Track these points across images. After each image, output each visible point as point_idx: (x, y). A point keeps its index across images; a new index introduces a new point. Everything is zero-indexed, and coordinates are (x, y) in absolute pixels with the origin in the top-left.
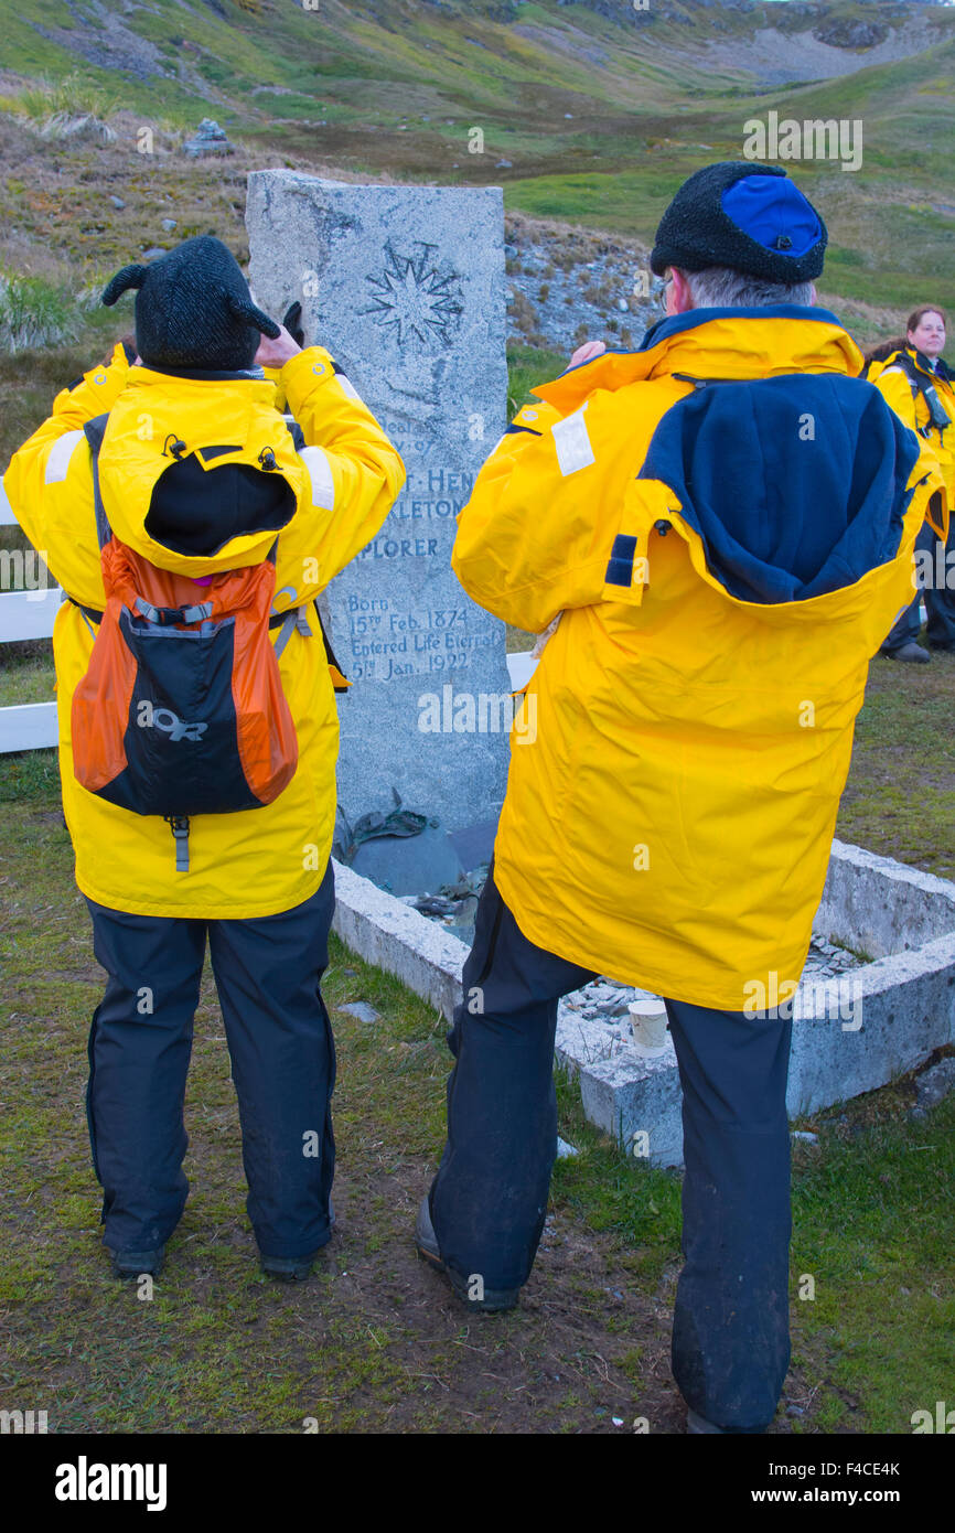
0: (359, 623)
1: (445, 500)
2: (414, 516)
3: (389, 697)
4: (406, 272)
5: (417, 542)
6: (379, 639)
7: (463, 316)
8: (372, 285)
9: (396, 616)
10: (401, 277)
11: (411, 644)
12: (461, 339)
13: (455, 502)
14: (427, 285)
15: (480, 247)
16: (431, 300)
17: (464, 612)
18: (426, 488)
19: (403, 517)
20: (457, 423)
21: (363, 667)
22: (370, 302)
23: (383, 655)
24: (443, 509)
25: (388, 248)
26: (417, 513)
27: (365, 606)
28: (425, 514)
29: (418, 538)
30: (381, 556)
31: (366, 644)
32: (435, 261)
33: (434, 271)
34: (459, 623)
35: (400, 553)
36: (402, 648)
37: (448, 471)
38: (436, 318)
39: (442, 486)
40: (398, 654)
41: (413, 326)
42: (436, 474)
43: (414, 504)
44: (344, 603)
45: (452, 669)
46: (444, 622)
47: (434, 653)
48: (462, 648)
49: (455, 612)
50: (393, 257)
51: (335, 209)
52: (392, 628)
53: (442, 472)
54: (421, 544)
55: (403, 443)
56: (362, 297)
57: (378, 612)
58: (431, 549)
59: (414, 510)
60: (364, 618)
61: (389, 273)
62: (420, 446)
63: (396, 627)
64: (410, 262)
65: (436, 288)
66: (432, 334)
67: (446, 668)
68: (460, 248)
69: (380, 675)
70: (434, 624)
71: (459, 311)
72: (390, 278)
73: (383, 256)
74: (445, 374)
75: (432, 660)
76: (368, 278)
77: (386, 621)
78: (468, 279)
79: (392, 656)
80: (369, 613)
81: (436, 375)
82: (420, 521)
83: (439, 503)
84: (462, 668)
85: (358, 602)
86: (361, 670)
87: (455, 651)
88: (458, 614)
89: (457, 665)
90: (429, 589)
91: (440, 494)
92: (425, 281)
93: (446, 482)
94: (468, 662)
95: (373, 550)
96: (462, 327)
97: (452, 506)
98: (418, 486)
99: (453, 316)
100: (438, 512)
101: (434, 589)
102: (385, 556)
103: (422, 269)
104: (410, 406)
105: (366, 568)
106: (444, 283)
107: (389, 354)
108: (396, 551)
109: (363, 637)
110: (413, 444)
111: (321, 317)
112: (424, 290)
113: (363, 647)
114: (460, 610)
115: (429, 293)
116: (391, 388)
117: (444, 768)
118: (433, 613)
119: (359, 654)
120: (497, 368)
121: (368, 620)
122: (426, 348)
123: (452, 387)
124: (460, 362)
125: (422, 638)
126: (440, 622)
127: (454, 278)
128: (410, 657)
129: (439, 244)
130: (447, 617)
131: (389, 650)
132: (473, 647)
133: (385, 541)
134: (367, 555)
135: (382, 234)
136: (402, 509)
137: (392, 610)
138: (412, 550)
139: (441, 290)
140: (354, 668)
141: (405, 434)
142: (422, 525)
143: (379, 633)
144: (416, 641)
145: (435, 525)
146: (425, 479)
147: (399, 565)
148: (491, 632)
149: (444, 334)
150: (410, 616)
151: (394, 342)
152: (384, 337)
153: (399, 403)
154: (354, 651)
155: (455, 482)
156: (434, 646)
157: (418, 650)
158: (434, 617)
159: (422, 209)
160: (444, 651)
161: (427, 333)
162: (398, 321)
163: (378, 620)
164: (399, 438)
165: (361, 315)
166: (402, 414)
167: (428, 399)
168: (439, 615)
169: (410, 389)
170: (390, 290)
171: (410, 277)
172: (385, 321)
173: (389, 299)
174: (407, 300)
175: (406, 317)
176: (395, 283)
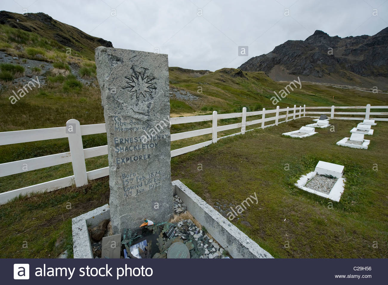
0: (126, 182)
1: (153, 143)
2: (143, 148)
3: (137, 200)
4: (139, 76)
5: (144, 156)
6: (133, 185)
7: (157, 90)
8: (127, 80)
9: (139, 177)
10: (137, 79)
11: (143, 184)
12: (156, 97)
13: (155, 143)
14: (145, 80)
15: (162, 70)
16: (147, 85)
17: (159, 172)
19: (139, 149)
20: (155, 121)
21: (128, 194)
22: (127, 85)
23: (134, 189)
24: (152, 146)
25: (132, 68)
26: (144, 148)
27: (128, 176)
28: (146, 148)
29: (144, 154)
30: (133, 161)
31: (129, 187)
32: (148, 73)
33: (148, 77)
34: (158, 175)
35: (139, 159)
36: (141, 185)
38: (148, 90)
40: (140, 187)
41: (141, 92)
43: (143, 145)
44: (121, 177)
45: (156, 187)
46: (153, 176)
47: (151, 184)
48: (159, 181)
49: (157, 172)
50: (134, 72)
51: (113, 55)
52: (137, 181)
54: (145, 156)
55: (138, 128)
56: (124, 83)
57: (132, 177)
58: (149, 157)
59: (143, 147)
60: (128, 180)
61: (133, 76)
62: (144, 128)
63: (139, 180)
64: (140, 73)
65: (149, 81)
67: (154, 187)
68: (156, 70)
69: (134, 195)
70: (150, 177)
71: (155, 88)
72: (134, 78)
73: (131, 71)
74: (151, 107)
75: (150, 186)
76: (126, 77)
77: (135, 179)
78: (158, 79)
79: (138, 188)
80: (129, 178)
81: (148, 107)
82: (145, 150)
83: (150, 144)
84: (159, 186)
85: (126, 176)
86: (127, 195)
87: (157, 182)
88: (158, 173)
89: (158, 186)
90: (149, 168)
91: (151, 142)
92: (145, 79)
94: (161, 184)
95: (130, 160)
96: (156, 93)
97: (154, 144)
99: (154, 90)
100: (150, 147)
102: (134, 161)
103: (144, 76)
104: (140, 117)
105: (128, 165)
106: (151, 80)
107: (133, 101)
108: (137, 159)
109: (128, 185)
110: (142, 128)
112: (145, 82)
113: (128, 188)
115: (146, 83)
116: (134, 111)
118: (150, 174)
119: (126, 191)
120: (167, 105)
121: (129, 180)
122: (146, 99)
123: (154, 111)
124: (156, 103)
125: (147, 181)
126: (152, 175)
127: (154, 79)
128: (143, 187)
129: (149, 69)
130: (154, 174)
131: (136, 187)
132: (162, 180)
133: (134, 157)
134: (128, 161)
135: (130, 64)
136: (139, 147)
137: (137, 175)
138: (143, 158)
139: (150, 82)
140: (125, 195)
141: (139, 125)
142: (146, 151)
143: (133, 183)
144: (145, 183)
145: (150, 150)
147: (139, 163)
148: (167, 175)
149: (151, 95)
150: (143, 176)
151: (135, 97)
152: (132, 96)
153: (137, 116)
154: (124, 190)
155: (155, 138)
156: (151, 182)
157: (146, 185)
158: (150, 175)
159: (143, 58)
160: (154, 183)
161: (146, 95)
162: (137, 91)
163: (132, 179)
164: (137, 126)
165: (124, 89)
166: (138, 119)
167: (146, 114)
168: (152, 174)
169: (140, 111)
170: (133, 81)
171: (140, 78)
172: (132, 91)
173: (133, 84)
174: (139, 85)
175: (139, 90)
176: (135, 79)
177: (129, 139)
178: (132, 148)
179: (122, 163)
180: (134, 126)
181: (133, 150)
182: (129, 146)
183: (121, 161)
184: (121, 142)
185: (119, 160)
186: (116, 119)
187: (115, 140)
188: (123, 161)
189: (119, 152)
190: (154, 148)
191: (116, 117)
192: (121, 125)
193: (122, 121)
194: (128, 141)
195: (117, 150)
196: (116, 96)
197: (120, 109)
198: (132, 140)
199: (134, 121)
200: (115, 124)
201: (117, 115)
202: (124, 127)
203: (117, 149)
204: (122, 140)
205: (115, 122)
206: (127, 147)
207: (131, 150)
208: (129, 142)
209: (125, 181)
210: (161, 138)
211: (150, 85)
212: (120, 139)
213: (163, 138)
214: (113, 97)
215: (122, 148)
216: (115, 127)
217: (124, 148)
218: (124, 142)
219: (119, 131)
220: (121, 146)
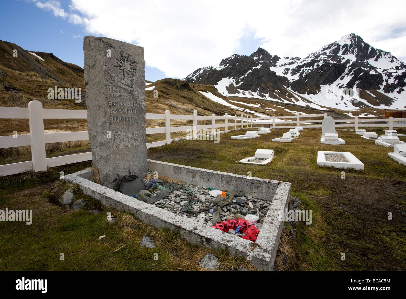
2: (127, 112)
3: (123, 152)
4: (125, 59)
5: (128, 118)
6: (121, 139)
7: (137, 70)
8: (117, 61)
10: (124, 61)
11: (127, 140)
12: (136, 75)
13: (136, 109)
14: (129, 63)
16: (130, 66)
18: (130, 106)
19: (125, 112)
20: (136, 93)
22: (117, 64)
23: (121, 143)
24: (134, 111)
27: (117, 132)
28: (130, 112)
32: (131, 58)
34: (137, 136)
35: (124, 120)
36: (125, 141)
37: (134, 103)
38: (131, 70)
39: (133, 105)
40: (125, 143)
42: (132, 103)
43: (127, 109)
44: (112, 131)
45: (136, 146)
46: (134, 136)
47: (132, 142)
48: (138, 141)
50: (122, 56)
51: (109, 42)
52: (123, 137)
53: (133, 103)
55: (125, 96)
56: (115, 63)
57: (120, 133)
58: (131, 119)
59: (127, 110)
61: (121, 59)
62: (129, 96)
64: (125, 57)
65: (131, 64)
66: (130, 73)
67: (134, 145)
68: (136, 57)
69: (121, 148)
71: (136, 70)
73: (120, 55)
74: (134, 81)
75: (132, 144)
76: (116, 59)
77: (122, 135)
78: (138, 63)
79: (123, 143)
80: (118, 133)
81: (132, 82)
84: (138, 145)
85: (116, 131)
86: (116, 147)
87: (136, 142)
89: (137, 145)
91: (133, 108)
93: (134, 105)
94: (139, 144)
95: (119, 119)
96: (136, 73)
98: (128, 105)
99: (135, 71)
101: (132, 128)
102: (121, 121)
103: (128, 60)
104: (126, 88)
105: (117, 123)
106: (132, 64)
107: (121, 76)
108: (123, 120)
109: (117, 139)
110: (127, 96)
111: (105, 65)
113: (117, 141)
114: (137, 133)
116: (122, 83)
117: (135, 167)
121: (118, 135)
122: (129, 76)
123: (135, 85)
125: (129, 139)
127: (134, 63)
128: (127, 143)
129: (132, 55)
130: (134, 134)
132: (140, 141)
133: (121, 117)
134: (117, 120)
135: (119, 50)
136: (125, 110)
137: (123, 133)
138: (127, 119)
139: (132, 65)
142: (129, 114)
145: (132, 114)
146: (130, 104)
147: (124, 123)
148: (143, 137)
149: (133, 74)
150: (127, 134)
151: (122, 74)
152: (120, 72)
153: (124, 87)
154: (115, 142)
157: (129, 142)
158: (132, 135)
159: (128, 47)
160: (134, 142)
162: (123, 69)
163: (120, 135)
164: (124, 94)
165: (115, 67)
166: (125, 89)
167: (130, 86)
168: (133, 134)
169: (127, 84)
170: (121, 63)
171: (125, 61)
172: (120, 69)
173: (121, 64)
174: (125, 65)
175: (125, 69)
176: (122, 61)
177: (119, 103)
178: (120, 110)
179: (113, 121)
180: (122, 94)
181: (121, 112)
182: (118, 108)
183: (113, 119)
184: (113, 105)
185: (111, 118)
186: (110, 87)
187: (109, 102)
188: (114, 119)
189: (112, 112)
190: (135, 112)
191: (110, 86)
192: (113, 92)
193: (114, 89)
194: (117, 105)
195: (110, 111)
196: (110, 71)
197: (112, 80)
198: (121, 104)
199: (122, 90)
200: (109, 91)
201: (110, 84)
202: (115, 94)
203: (109, 109)
204: (113, 103)
205: (109, 89)
206: (116, 109)
207: (120, 112)
208: (119, 105)
209: (115, 135)
210: (140, 106)
211: (132, 66)
212: (112, 102)
213: (141, 106)
214: (108, 72)
215: (113, 109)
216: (109, 93)
217: (115, 110)
218: (115, 105)
219: (112, 96)
220: (112, 108)
